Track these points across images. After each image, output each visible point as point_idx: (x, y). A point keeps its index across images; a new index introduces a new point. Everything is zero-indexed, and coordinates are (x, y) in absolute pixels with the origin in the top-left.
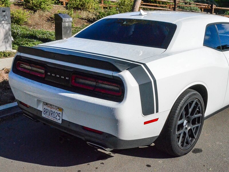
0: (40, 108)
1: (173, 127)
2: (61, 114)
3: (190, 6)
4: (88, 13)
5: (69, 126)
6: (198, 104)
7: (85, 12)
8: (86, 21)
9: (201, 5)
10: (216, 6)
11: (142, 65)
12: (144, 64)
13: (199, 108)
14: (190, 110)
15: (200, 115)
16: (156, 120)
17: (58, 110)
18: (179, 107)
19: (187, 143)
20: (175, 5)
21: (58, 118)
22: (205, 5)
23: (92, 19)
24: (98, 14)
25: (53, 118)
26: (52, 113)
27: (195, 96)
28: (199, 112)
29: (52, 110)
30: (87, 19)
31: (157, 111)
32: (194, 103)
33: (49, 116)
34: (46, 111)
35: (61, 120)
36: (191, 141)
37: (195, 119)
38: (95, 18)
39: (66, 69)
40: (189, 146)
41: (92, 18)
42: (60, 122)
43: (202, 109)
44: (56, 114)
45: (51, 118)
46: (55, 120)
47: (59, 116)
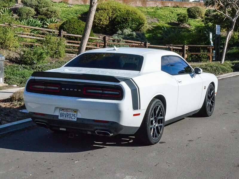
0: (57, 113)
1: (148, 121)
2: (76, 114)
3: (118, 44)
4: (8, 52)
5: (83, 121)
6: (161, 109)
7: (5, 51)
8: (8, 61)
9: (132, 43)
10: (149, 44)
11: (130, 79)
12: (131, 79)
13: (161, 112)
14: (157, 112)
15: (162, 117)
16: (139, 114)
17: (73, 112)
18: (151, 108)
19: (156, 136)
20: (105, 43)
21: (73, 117)
22: (138, 42)
23: (14, 59)
24: (22, 53)
25: (69, 118)
26: (67, 115)
27: (159, 103)
28: (161, 115)
29: (68, 113)
30: (8, 58)
31: (140, 109)
32: (159, 107)
33: (65, 117)
34: (62, 115)
35: (76, 118)
36: (158, 135)
37: (159, 120)
38: (17, 57)
39: (80, 84)
40: (157, 138)
41: (14, 57)
42: (75, 120)
43: (163, 114)
44: (72, 115)
45: (66, 119)
46: (71, 119)
47: (74, 116)
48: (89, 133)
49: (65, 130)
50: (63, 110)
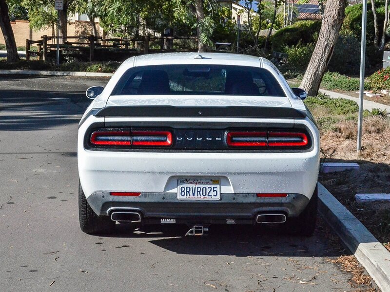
2: (218, 187)
17: (211, 183)
21: (212, 193)
25: (202, 196)
26: (198, 191)
33: (194, 195)
34: (185, 191)
35: (219, 195)
42: (218, 198)
44: (208, 190)
45: (196, 198)
46: (207, 198)
47: (214, 191)
48: (230, 222)
49: (173, 221)
50: (186, 180)
